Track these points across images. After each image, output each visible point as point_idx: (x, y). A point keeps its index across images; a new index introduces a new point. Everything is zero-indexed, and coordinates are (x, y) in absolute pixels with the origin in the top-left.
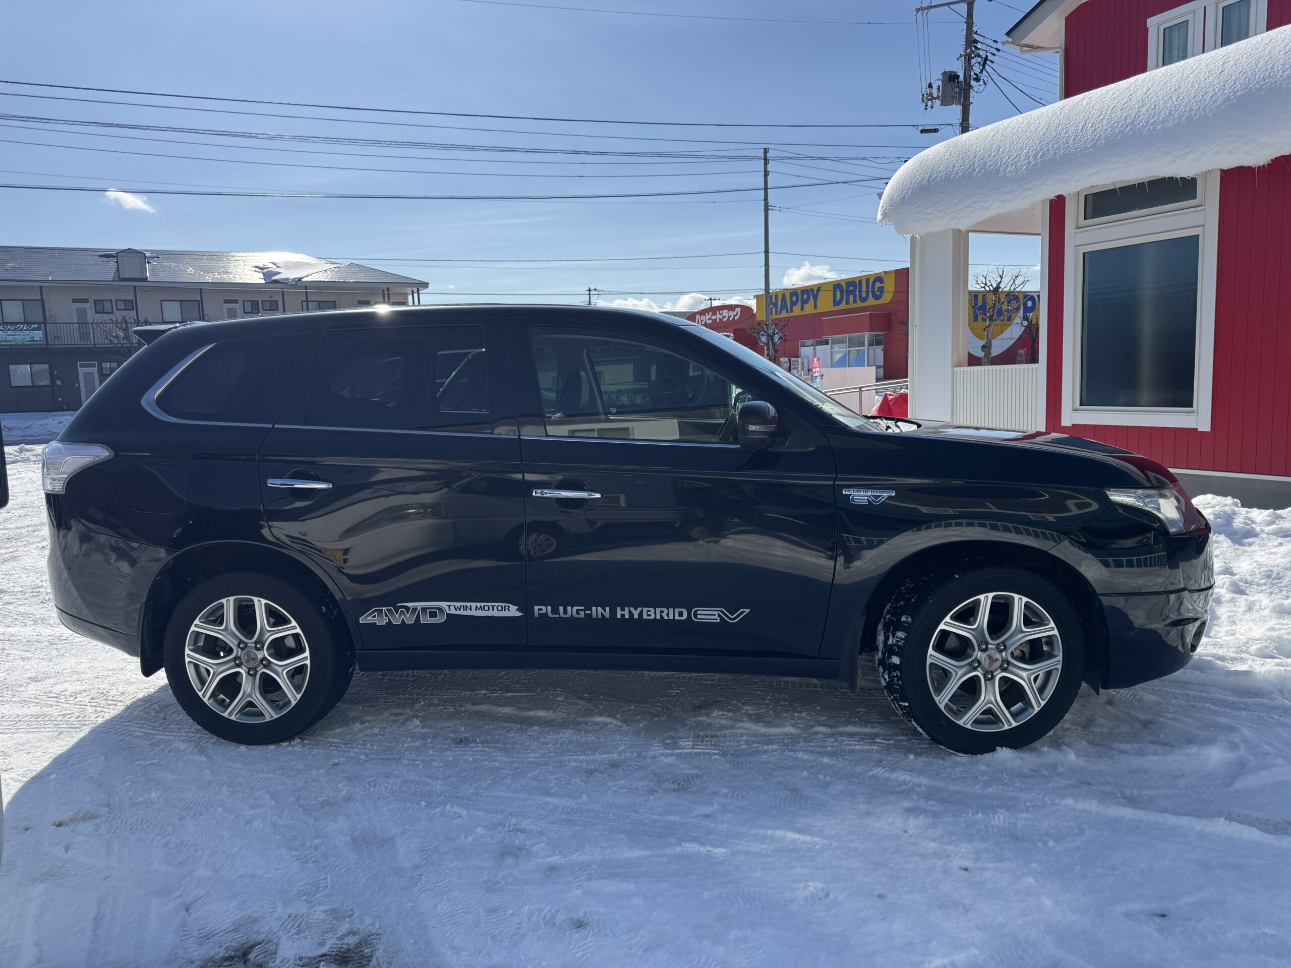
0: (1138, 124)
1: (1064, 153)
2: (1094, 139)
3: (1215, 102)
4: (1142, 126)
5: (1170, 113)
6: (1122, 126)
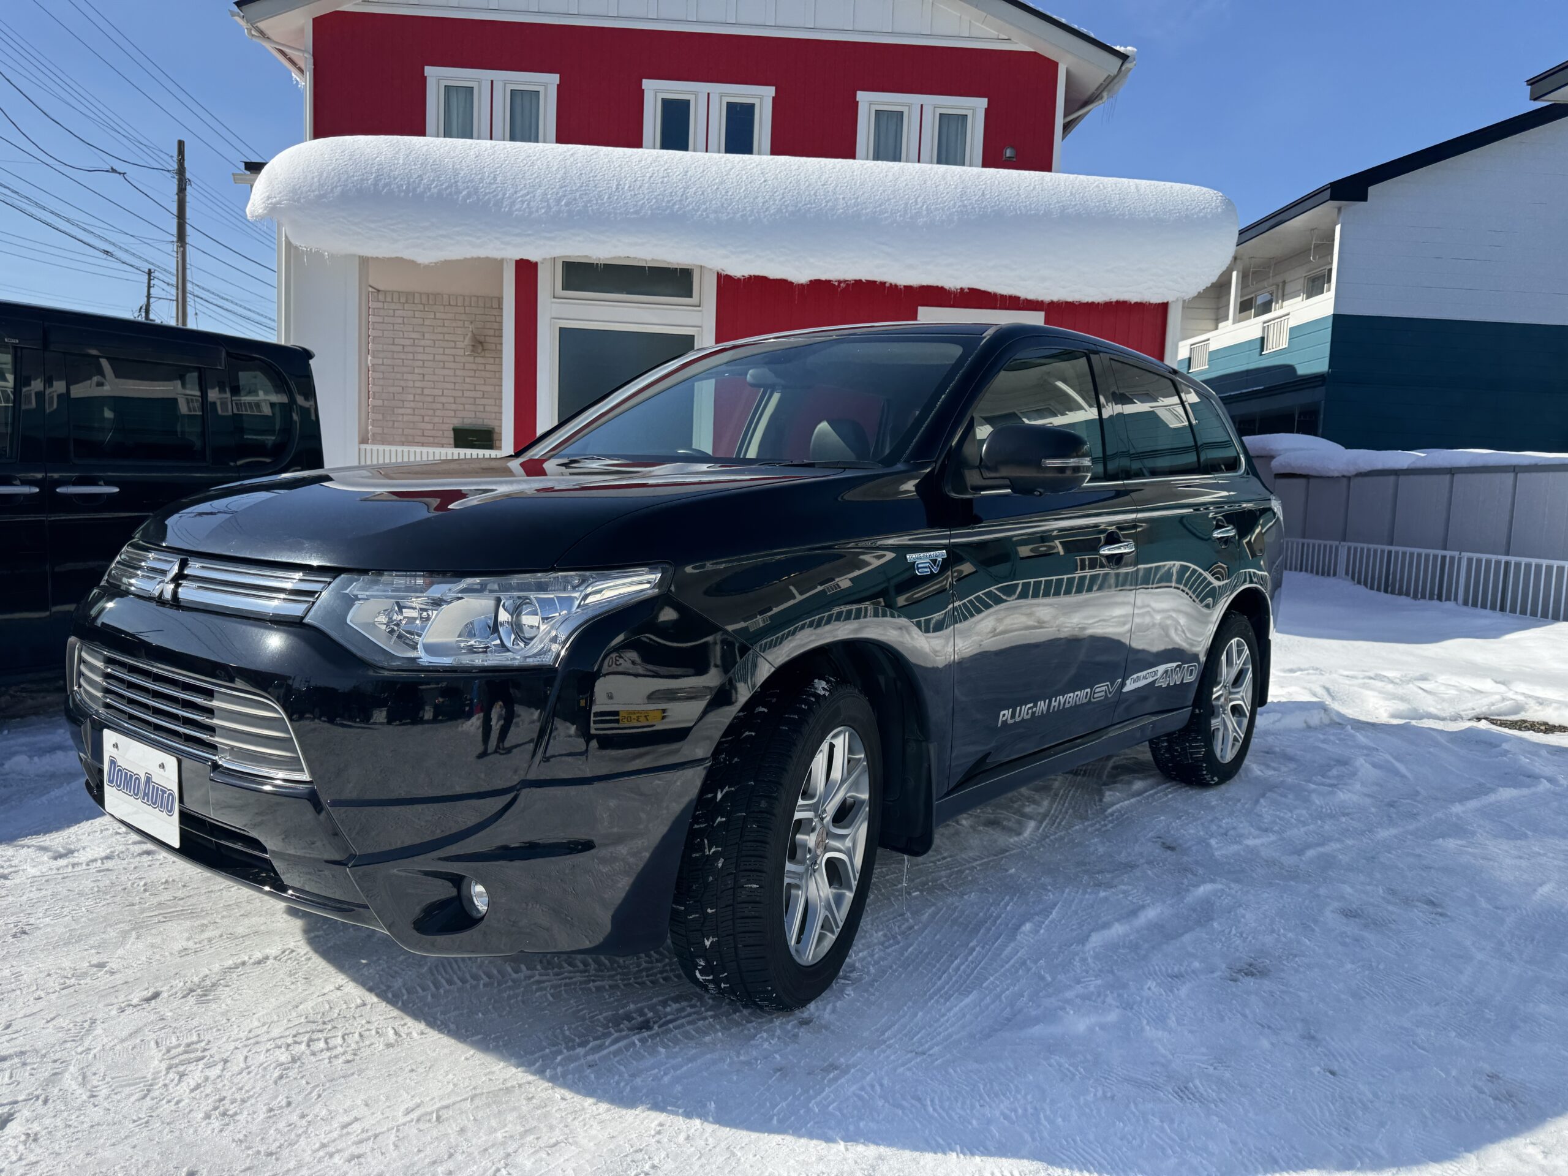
0: (688, 205)
1: (598, 209)
2: (636, 205)
3: (767, 209)
4: (693, 209)
5: (722, 205)
6: (669, 202)
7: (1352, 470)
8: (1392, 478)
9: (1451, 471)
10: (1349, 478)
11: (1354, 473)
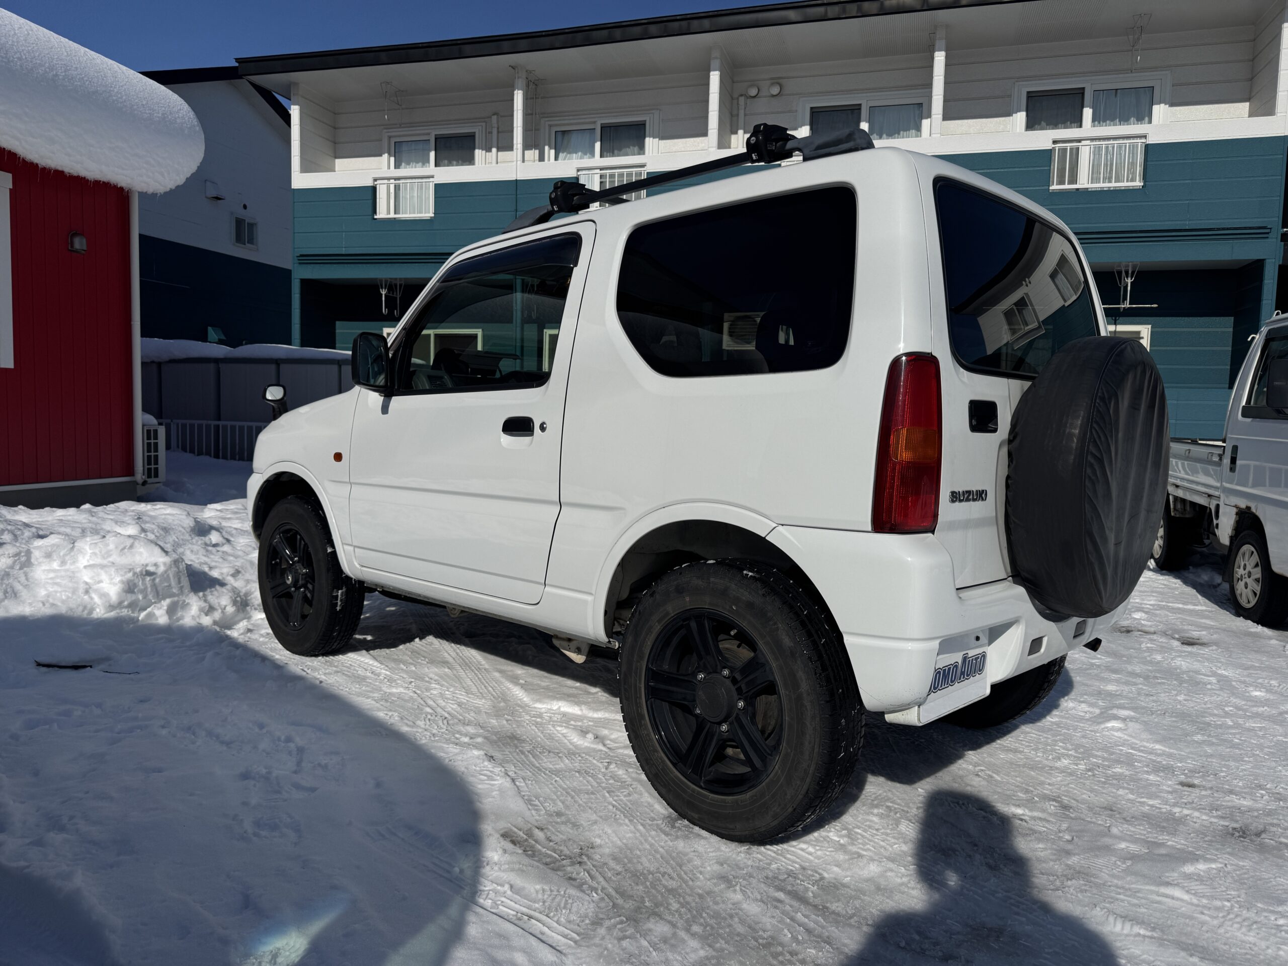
7: (165, 357)
8: (212, 366)
9: (277, 362)
10: (159, 364)
11: (167, 359)
